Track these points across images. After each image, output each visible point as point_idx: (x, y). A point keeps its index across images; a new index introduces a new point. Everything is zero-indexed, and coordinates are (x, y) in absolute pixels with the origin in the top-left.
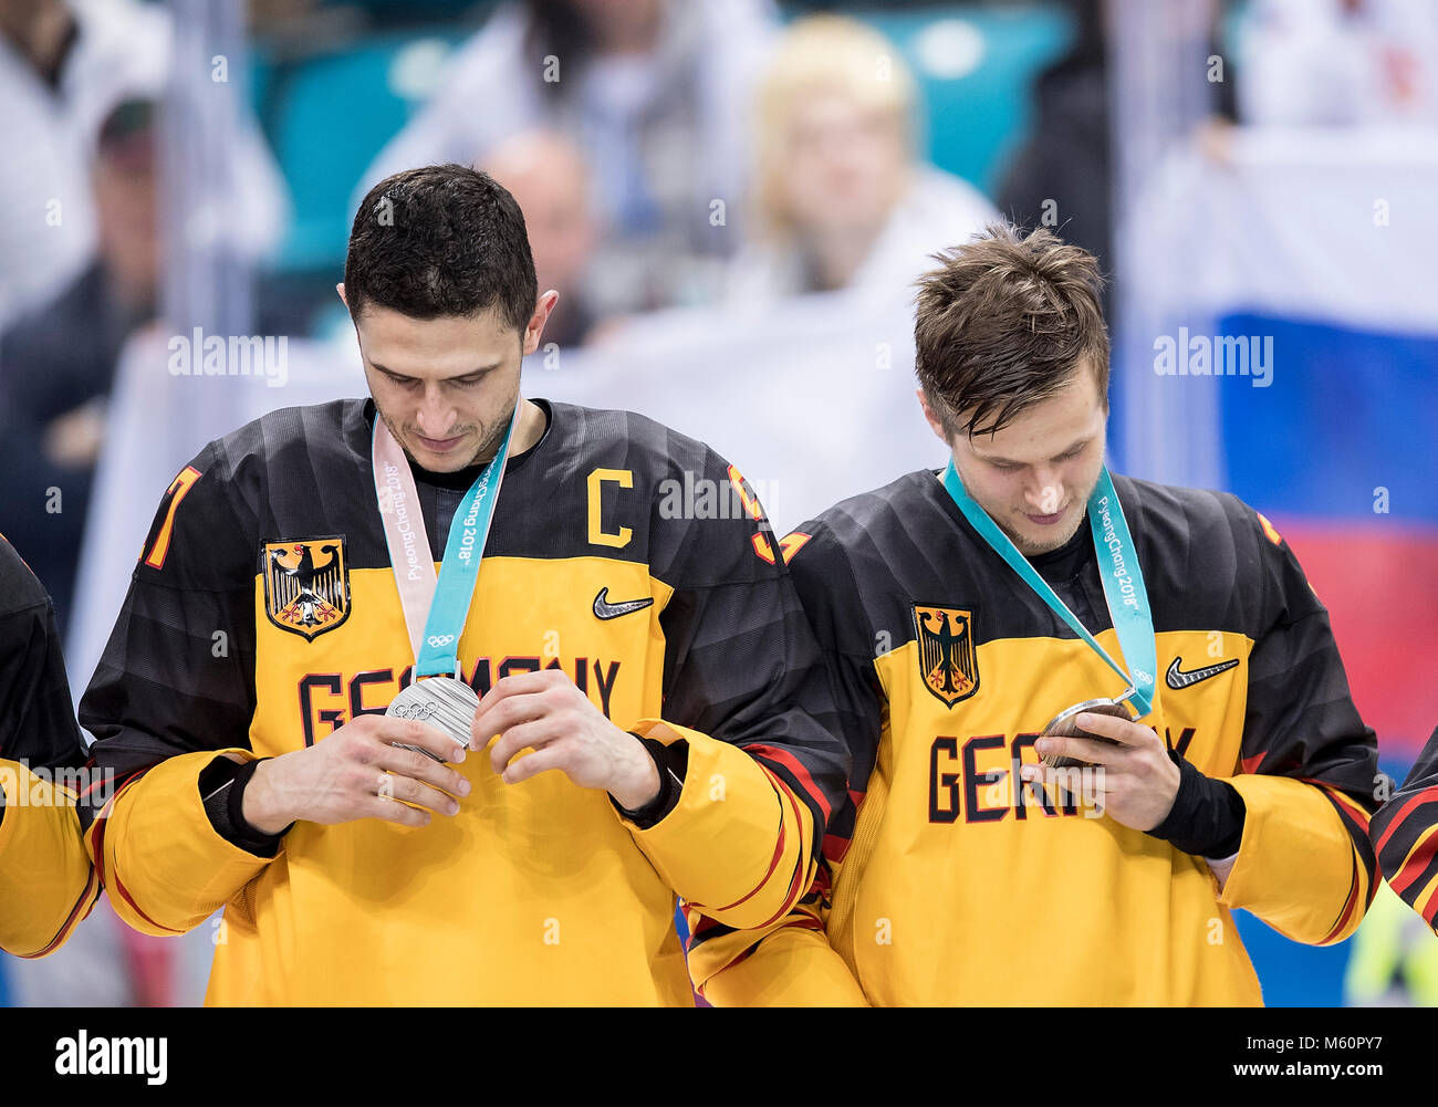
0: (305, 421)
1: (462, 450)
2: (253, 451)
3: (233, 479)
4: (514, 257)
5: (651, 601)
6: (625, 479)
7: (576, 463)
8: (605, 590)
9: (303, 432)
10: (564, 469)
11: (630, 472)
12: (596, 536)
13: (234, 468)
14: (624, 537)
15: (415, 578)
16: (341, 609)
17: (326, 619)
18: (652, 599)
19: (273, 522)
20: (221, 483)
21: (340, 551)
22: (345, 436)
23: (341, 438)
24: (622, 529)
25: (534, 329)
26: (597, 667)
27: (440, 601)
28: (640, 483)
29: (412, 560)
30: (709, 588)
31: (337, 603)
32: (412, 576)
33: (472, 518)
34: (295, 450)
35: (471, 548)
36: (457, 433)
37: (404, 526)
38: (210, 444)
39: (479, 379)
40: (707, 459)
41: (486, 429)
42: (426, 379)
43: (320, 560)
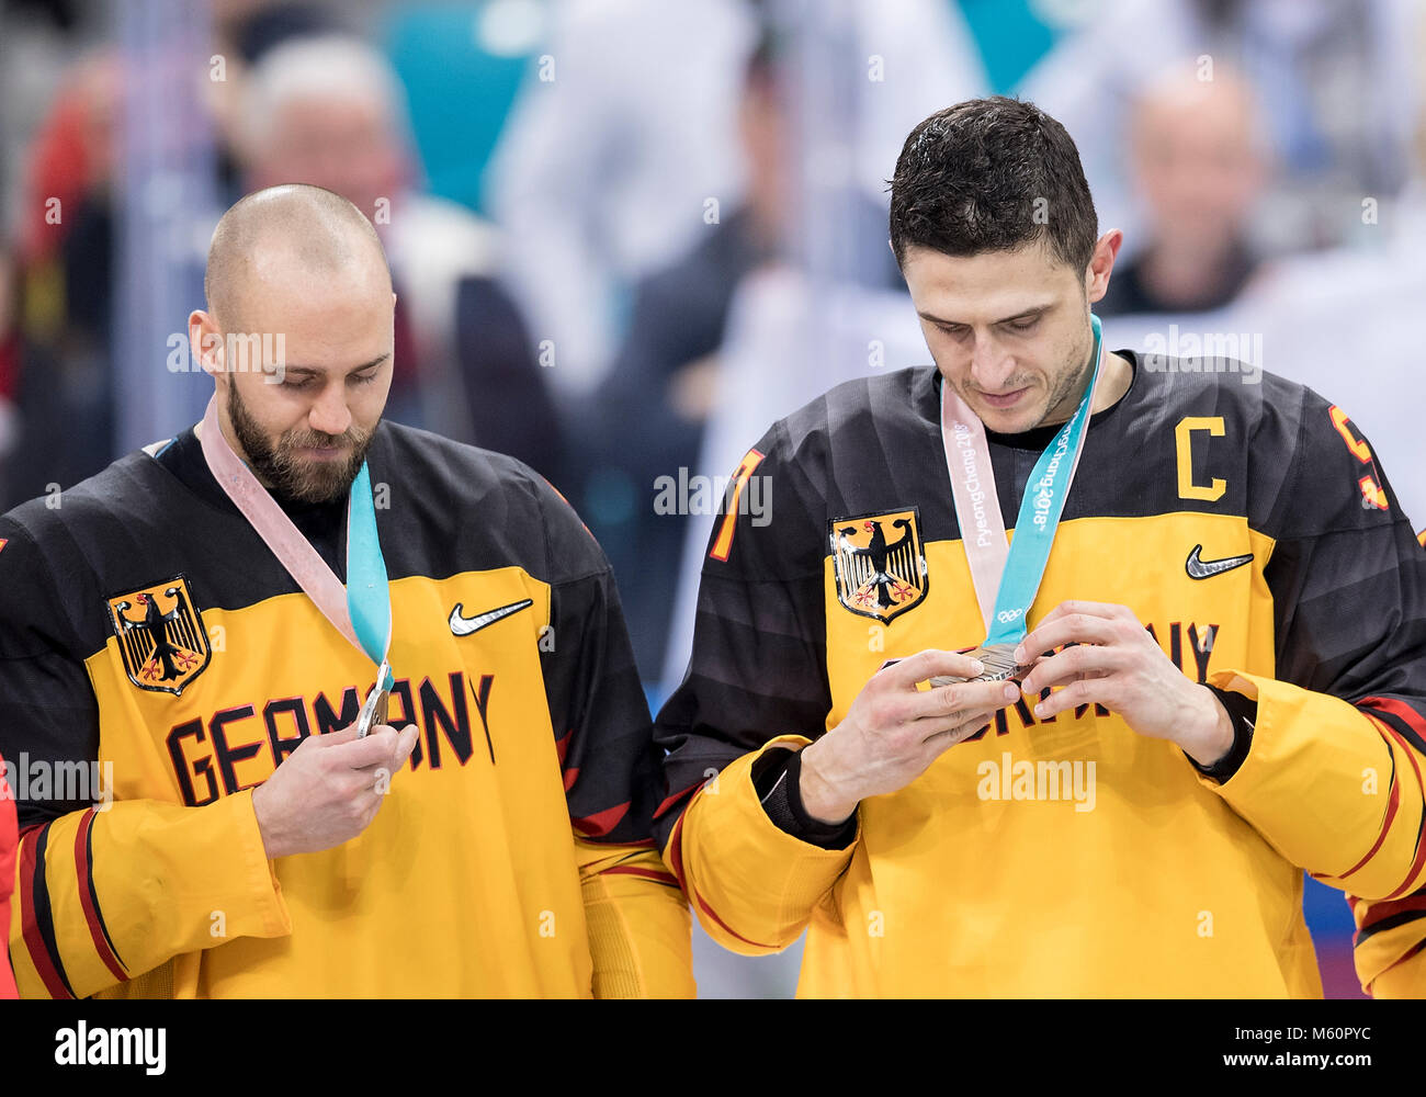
0: (870, 390)
1: (1029, 405)
2: (817, 427)
3: (794, 459)
4: (1063, 190)
5: (1250, 557)
6: (1216, 426)
7: (1163, 414)
8: (1199, 547)
9: (869, 403)
10: (1151, 422)
11: (1222, 418)
12: (1187, 489)
13: (796, 447)
14: (1218, 489)
15: (985, 544)
16: (918, 587)
17: (903, 599)
18: (1252, 555)
19: (840, 500)
20: (783, 463)
21: (913, 524)
22: (914, 404)
23: (911, 407)
24: (1214, 480)
25: (1100, 272)
26: (1192, 631)
27: (1013, 569)
28: (1233, 429)
29: (981, 525)
30: (1314, 537)
31: (913, 580)
32: (981, 541)
33: (1049, 478)
34: (861, 423)
35: (1047, 512)
36: (1019, 386)
37: (973, 485)
38: (775, 424)
39: (1035, 322)
40: (1304, 401)
41: (1051, 380)
42: (975, 324)
43: (893, 536)
